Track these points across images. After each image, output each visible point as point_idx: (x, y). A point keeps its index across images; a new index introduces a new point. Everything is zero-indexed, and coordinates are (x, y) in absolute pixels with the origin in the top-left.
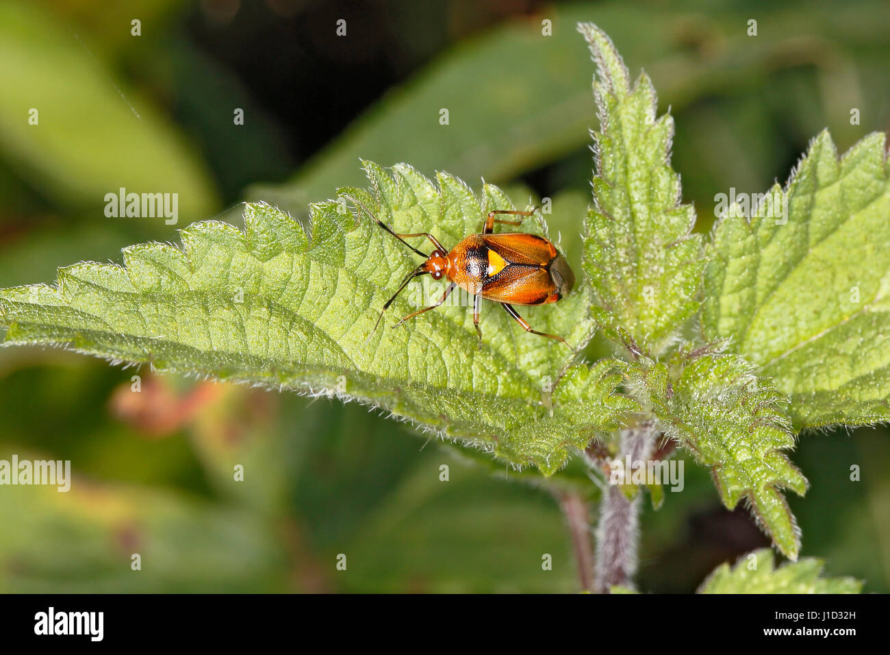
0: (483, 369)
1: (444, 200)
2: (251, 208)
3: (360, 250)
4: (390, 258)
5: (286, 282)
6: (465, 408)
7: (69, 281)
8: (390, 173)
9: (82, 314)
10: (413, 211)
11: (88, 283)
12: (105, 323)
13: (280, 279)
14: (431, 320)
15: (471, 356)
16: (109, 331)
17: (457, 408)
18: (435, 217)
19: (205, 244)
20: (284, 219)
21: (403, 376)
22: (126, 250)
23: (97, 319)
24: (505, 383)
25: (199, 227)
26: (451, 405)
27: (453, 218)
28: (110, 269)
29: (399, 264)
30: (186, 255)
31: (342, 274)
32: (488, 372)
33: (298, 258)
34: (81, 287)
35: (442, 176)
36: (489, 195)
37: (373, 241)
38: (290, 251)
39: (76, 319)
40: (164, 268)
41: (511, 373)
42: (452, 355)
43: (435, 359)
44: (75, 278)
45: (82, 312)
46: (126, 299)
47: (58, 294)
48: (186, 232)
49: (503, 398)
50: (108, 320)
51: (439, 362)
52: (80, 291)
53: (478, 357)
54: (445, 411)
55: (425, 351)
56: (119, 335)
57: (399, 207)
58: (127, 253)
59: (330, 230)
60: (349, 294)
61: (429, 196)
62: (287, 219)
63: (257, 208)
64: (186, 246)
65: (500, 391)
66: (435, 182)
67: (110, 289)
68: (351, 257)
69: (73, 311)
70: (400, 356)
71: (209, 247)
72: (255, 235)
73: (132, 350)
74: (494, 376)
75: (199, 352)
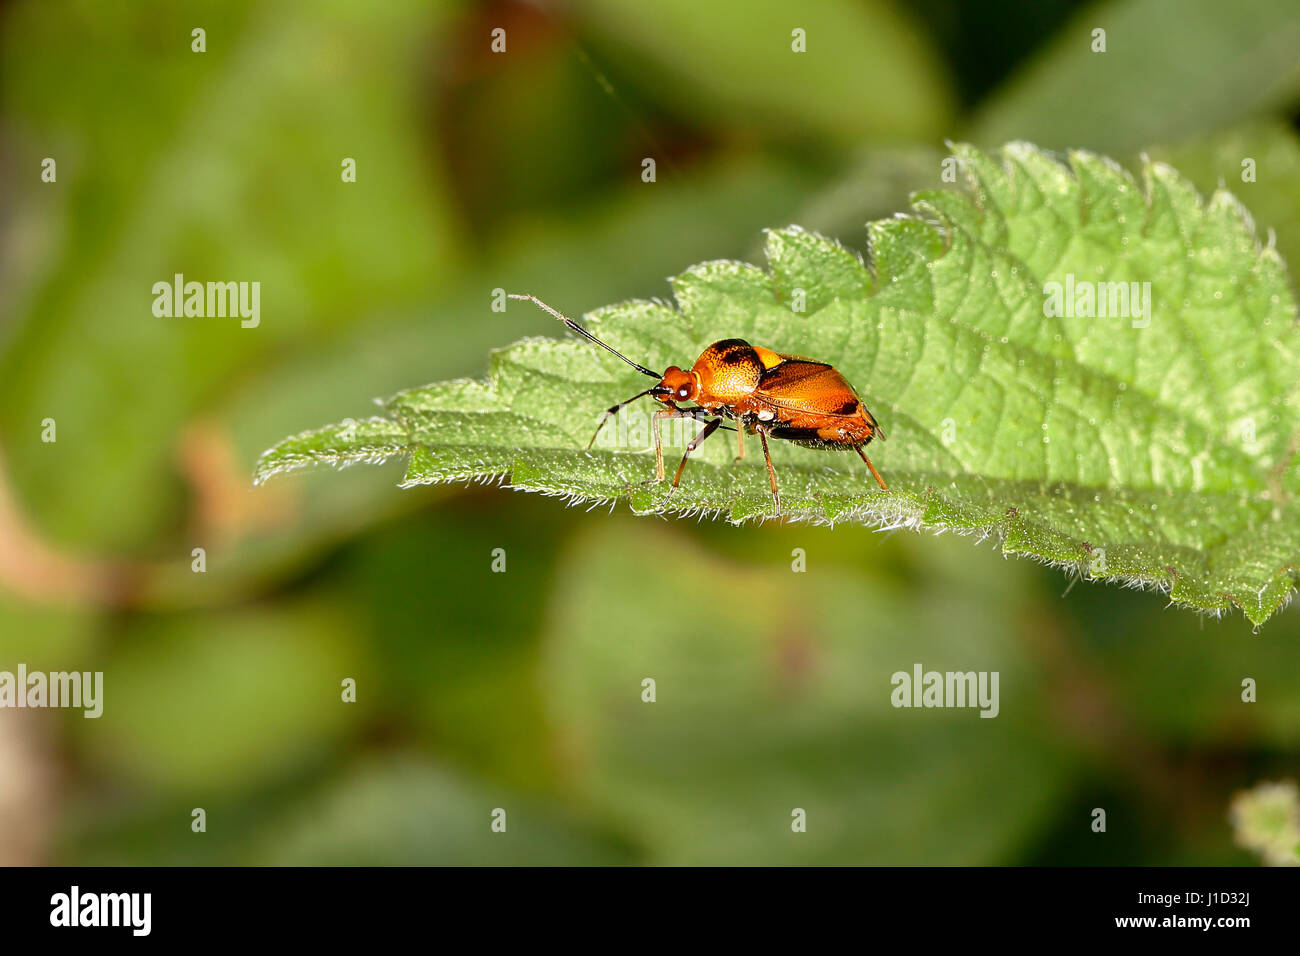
0: (1168, 451)
1: (1085, 194)
2: (777, 237)
3: (957, 285)
4: (1005, 292)
5: (841, 347)
6: (1135, 519)
7: (507, 371)
8: (998, 160)
9: (529, 422)
10: (1039, 217)
11: (536, 372)
12: (564, 434)
13: (834, 342)
14: (1079, 381)
15: (1147, 432)
16: (571, 446)
17: (1122, 521)
18: (1074, 221)
19: (711, 296)
20: (829, 250)
21: (1037, 475)
22: (590, 317)
23: (552, 429)
24: (1206, 470)
25: (700, 271)
26: (1111, 519)
27: (1104, 220)
28: (569, 347)
29: (1023, 301)
30: (684, 317)
31: (931, 324)
32: (1177, 456)
33: (859, 308)
34: (526, 379)
35: (1081, 157)
36: (1156, 180)
37: (977, 268)
38: (845, 297)
39: (520, 432)
40: (651, 340)
41: (1214, 453)
42: (1115, 435)
43: (1089, 443)
44: (517, 367)
45: (528, 420)
46: (596, 394)
47: (491, 394)
48: (681, 282)
49: (1205, 493)
50: (569, 428)
51: (1095, 448)
52: (525, 386)
53: (1159, 434)
54: (1101, 530)
55: (1072, 433)
56: (582, 454)
57: (1016, 210)
58: (592, 322)
59: (903, 262)
60: (943, 357)
61: (1063, 190)
62: (834, 250)
63: (785, 237)
64: (682, 303)
65: (1199, 482)
66: (1069, 167)
67: (571, 379)
68: (943, 296)
69: (514, 418)
70: (1033, 446)
71: (719, 302)
72: (787, 279)
73: (602, 478)
74: (1186, 461)
75: (711, 468)
